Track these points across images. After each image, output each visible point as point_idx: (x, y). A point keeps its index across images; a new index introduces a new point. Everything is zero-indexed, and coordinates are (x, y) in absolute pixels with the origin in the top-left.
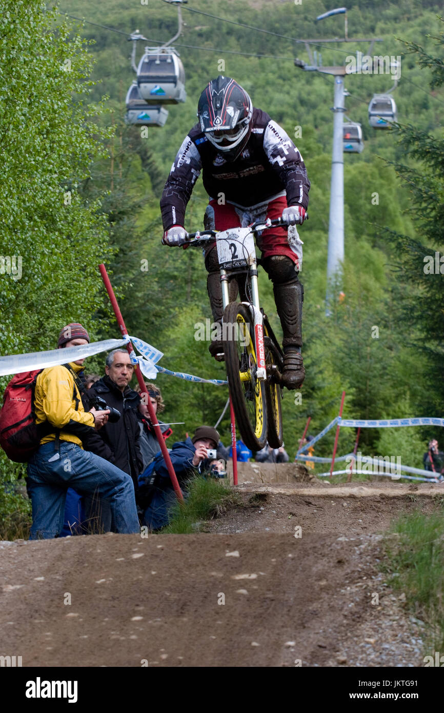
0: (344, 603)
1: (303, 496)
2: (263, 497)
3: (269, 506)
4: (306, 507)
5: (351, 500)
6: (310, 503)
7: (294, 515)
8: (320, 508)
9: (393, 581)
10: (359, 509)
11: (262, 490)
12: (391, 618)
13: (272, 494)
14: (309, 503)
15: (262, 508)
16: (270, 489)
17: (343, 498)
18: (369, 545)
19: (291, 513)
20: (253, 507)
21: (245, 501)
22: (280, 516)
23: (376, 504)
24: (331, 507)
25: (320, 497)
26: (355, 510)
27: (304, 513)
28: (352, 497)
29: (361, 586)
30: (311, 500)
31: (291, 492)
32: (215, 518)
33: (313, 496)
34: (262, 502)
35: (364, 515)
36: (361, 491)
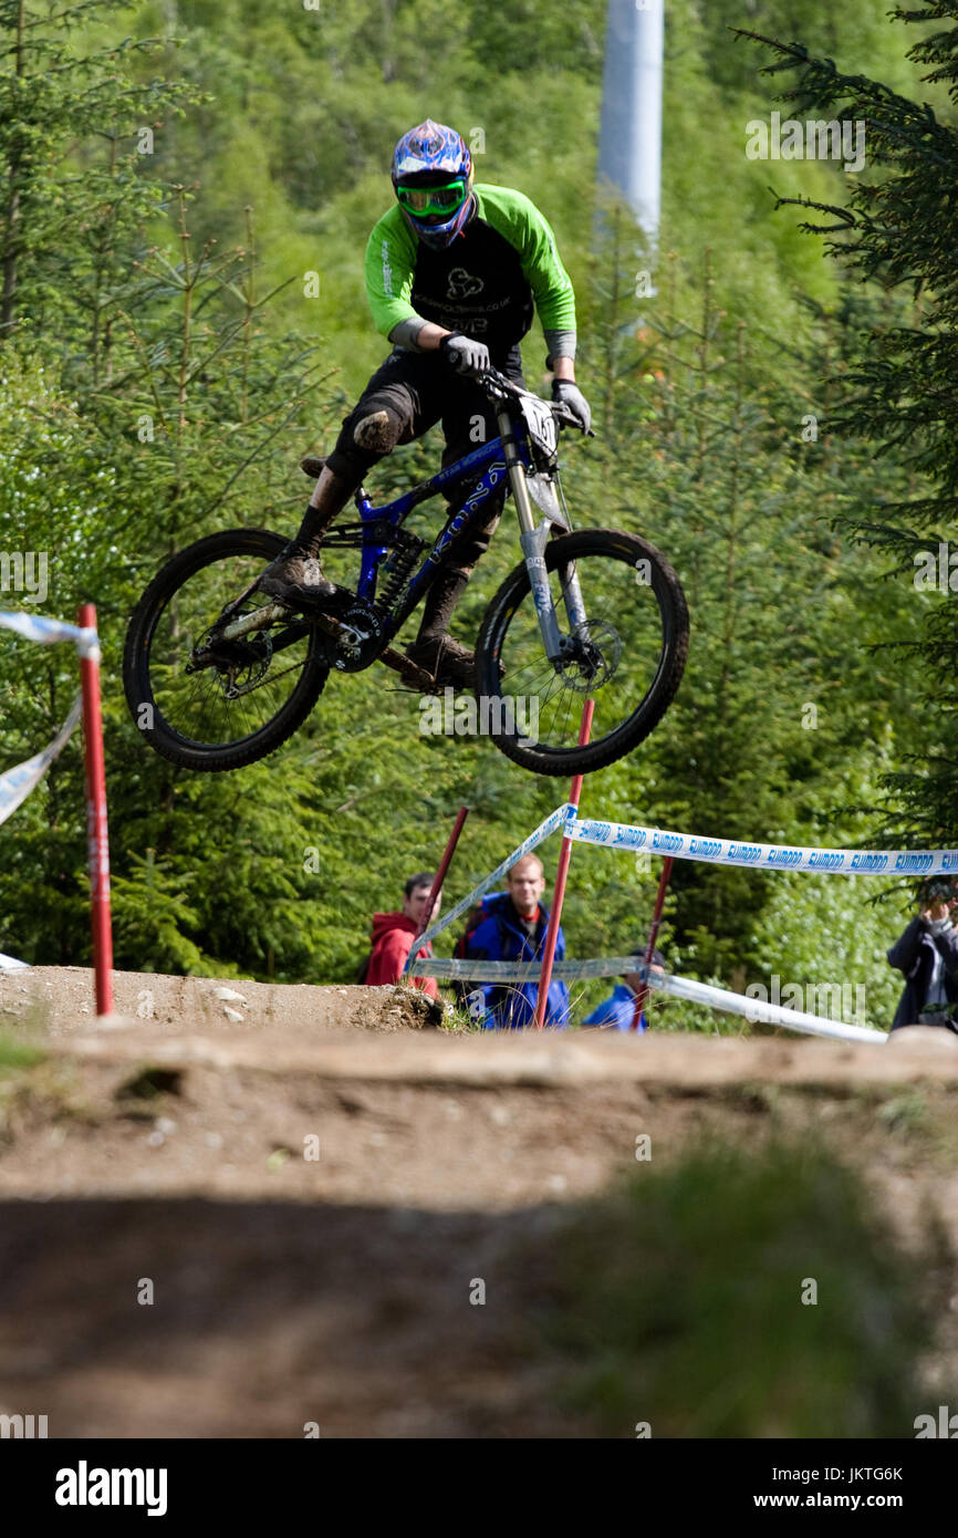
2: (163, 1082)
3: (192, 1118)
5: (528, 1096)
6: (360, 1108)
8: (396, 1127)
14: (351, 1109)
15: (164, 1126)
16: (201, 1049)
17: (493, 1087)
19: (277, 1146)
20: (127, 1118)
21: (92, 1093)
22: (240, 1153)
24: (439, 1125)
25: (397, 1084)
26: (537, 1141)
27: (333, 1146)
28: (532, 1086)
30: (364, 1096)
33: (373, 1083)
34: (165, 1101)
35: (575, 1160)
36: (567, 1064)
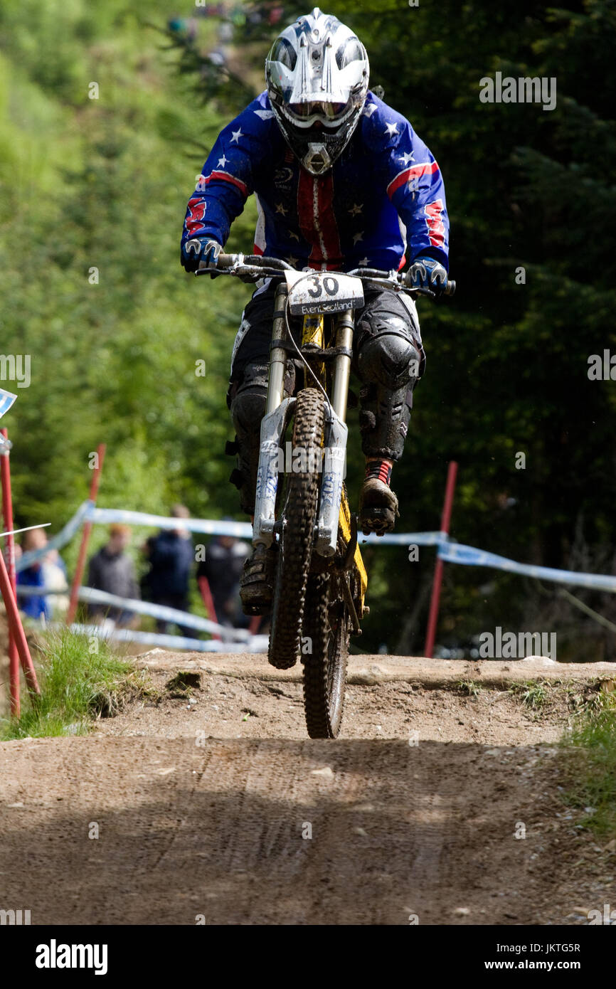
0: (523, 853)
1: (266, 679)
2: (189, 680)
3: (204, 697)
4: (272, 699)
5: (357, 689)
6: (281, 693)
7: (252, 714)
10: (372, 705)
11: (190, 667)
13: (210, 673)
14: (277, 693)
15: (192, 700)
16: (205, 664)
19: (246, 711)
20: (173, 697)
21: (157, 685)
22: (227, 714)
23: (404, 697)
27: (270, 711)
30: (282, 687)
31: (243, 669)
32: (105, 715)
33: (285, 681)
34: (192, 689)
35: (384, 718)
36: (375, 672)
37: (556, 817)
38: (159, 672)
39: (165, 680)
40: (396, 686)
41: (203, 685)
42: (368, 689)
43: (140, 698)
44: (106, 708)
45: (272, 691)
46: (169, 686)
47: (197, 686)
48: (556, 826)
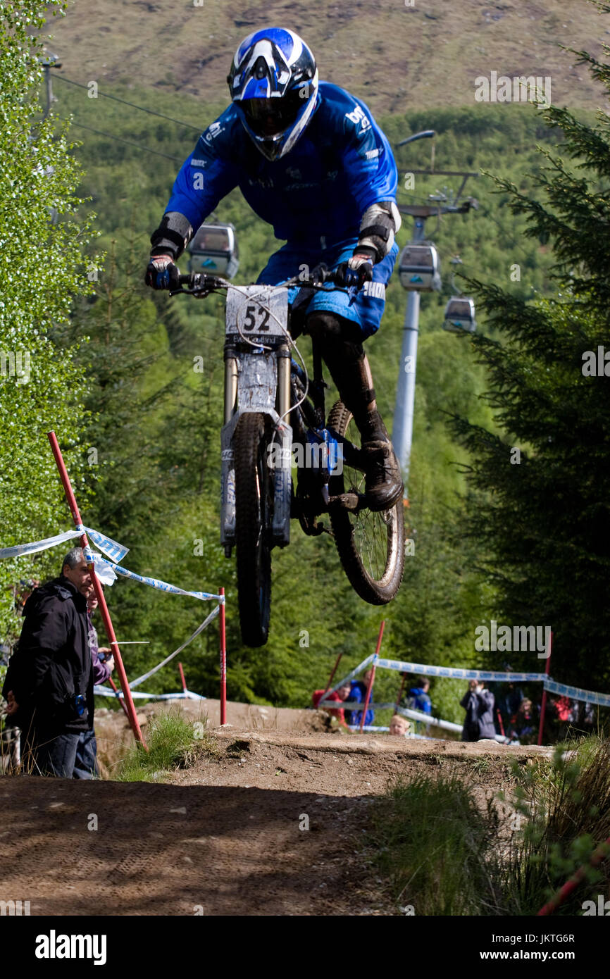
0: (314, 882)
1: (296, 747)
2: (243, 746)
3: (251, 758)
4: (299, 761)
5: (359, 756)
6: (306, 757)
7: (283, 771)
8: (318, 764)
9: (380, 858)
10: (367, 769)
11: (245, 737)
12: (372, 905)
13: (259, 742)
14: (303, 757)
15: (243, 760)
16: (256, 736)
17: (349, 752)
18: (356, 810)
19: (279, 769)
20: (231, 757)
21: (220, 748)
22: (266, 770)
23: (390, 763)
24: (332, 764)
25: (317, 750)
26: (363, 770)
27: (296, 770)
28: (362, 752)
29: (339, 862)
30: (307, 753)
31: (282, 740)
32: (182, 768)
33: (310, 749)
34: (243, 752)
35: (374, 778)
36: (372, 746)
37: (354, 854)
38: (224, 739)
39: (226, 745)
40: (386, 756)
41: (252, 749)
42: (367, 757)
43: (207, 757)
44: (184, 762)
45: (300, 755)
46: (228, 749)
47: (248, 750)
48: (351, 861)
